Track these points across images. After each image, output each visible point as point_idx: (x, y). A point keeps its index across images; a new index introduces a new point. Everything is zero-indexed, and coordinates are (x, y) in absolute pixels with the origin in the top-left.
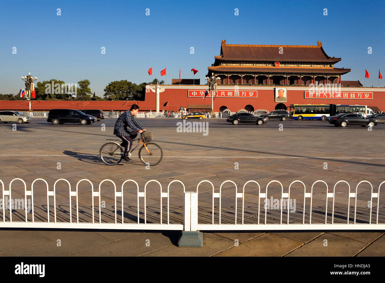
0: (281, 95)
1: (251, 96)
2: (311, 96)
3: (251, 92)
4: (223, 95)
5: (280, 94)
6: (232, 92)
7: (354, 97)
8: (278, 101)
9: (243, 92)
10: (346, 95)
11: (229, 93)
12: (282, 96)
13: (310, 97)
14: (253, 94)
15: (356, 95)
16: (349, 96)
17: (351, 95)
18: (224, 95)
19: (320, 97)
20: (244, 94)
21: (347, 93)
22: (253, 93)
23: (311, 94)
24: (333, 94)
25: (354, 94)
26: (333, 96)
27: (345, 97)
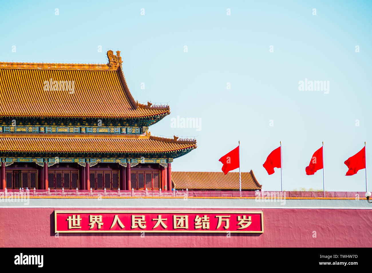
7: (208, 227)
10: (181, 221)
13: (72, 229)
16: (192, 225)
17: (198, 219)
19: (103, 228)
23: (74, 219)
24: (144, 219)
25: (206, 216)
26: (143, 224)
27: (179, 226)
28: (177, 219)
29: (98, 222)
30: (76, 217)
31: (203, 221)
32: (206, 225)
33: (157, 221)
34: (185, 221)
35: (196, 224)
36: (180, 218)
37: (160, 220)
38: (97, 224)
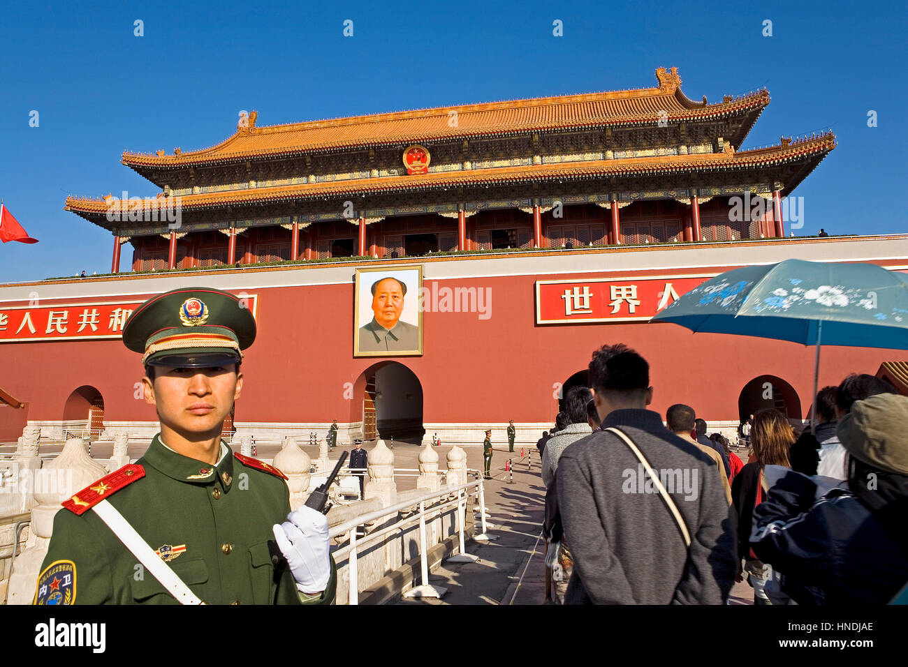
0: (386, 313)
2: (577, 306)
4: (88, 330)
5: (382, 304)
8: (369, 349)
11: (117, 315)
12: (392, 317)
13: (573, 316)
18: (94, 328)
19: (640, 311)
23: (577, 295)
29: (628, 298)
30: (582, 292)
38: (626, 304)
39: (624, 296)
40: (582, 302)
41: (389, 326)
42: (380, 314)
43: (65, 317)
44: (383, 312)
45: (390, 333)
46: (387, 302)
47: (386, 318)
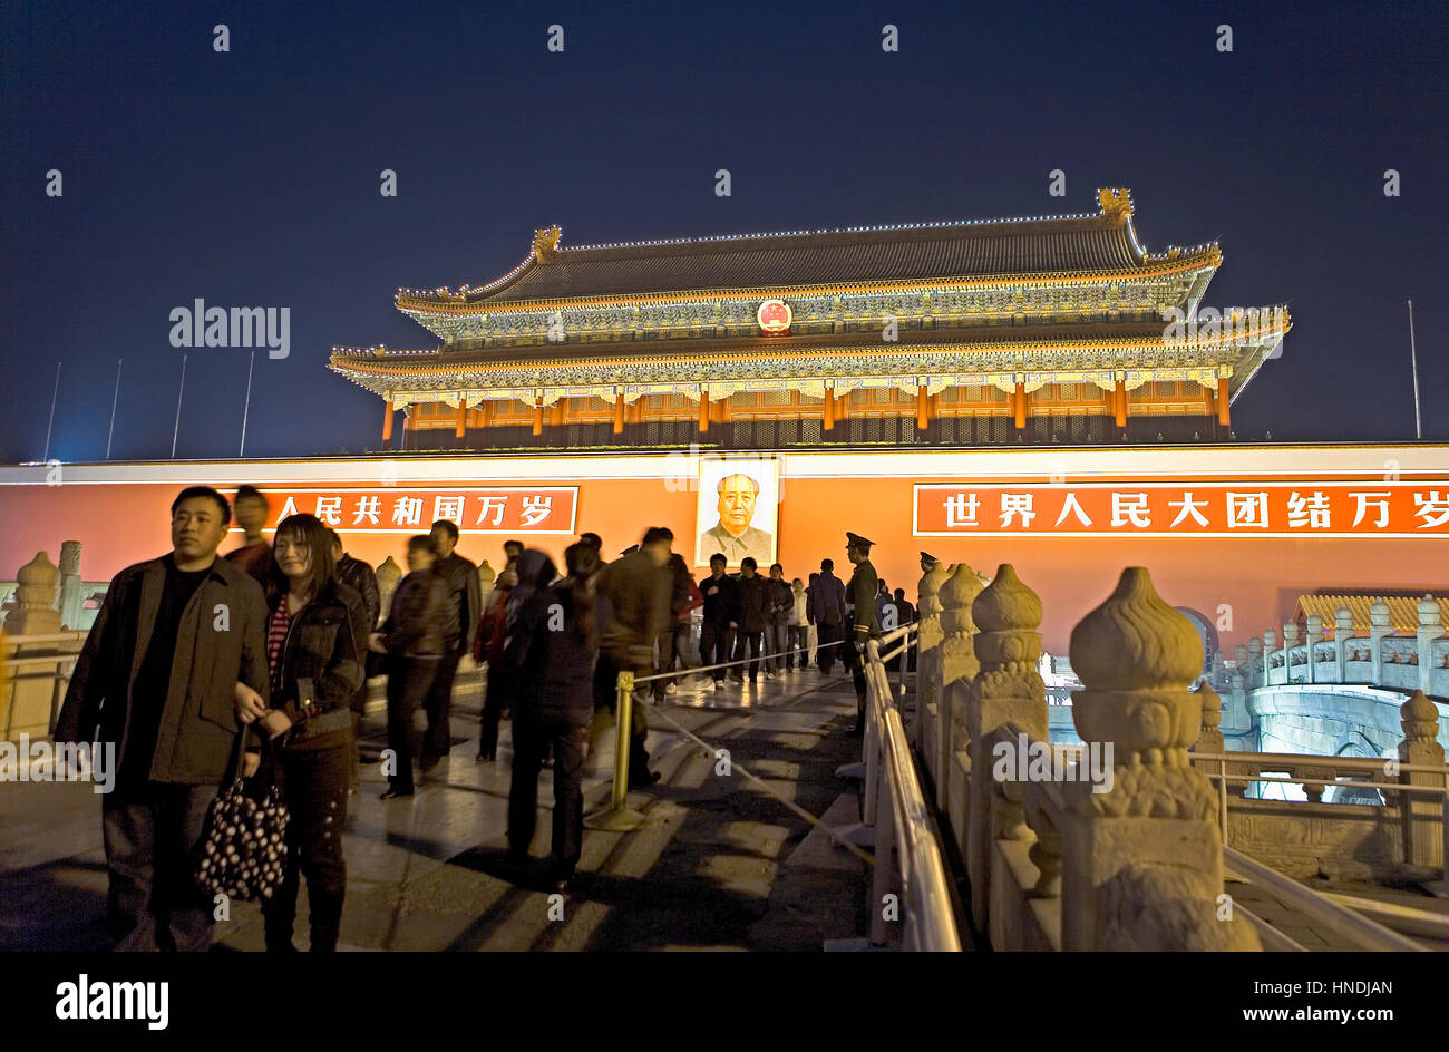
0: (734, 516)
1: (532, 521)
2: (961, 516)
3: (537, 498)
4: (366, 523)
5: (729, 505)
6: (420, 502)
7: (1326, 523)
9: (486, 500)
10: (1248, 507)
11: (402, 506)
12: (741, 522)
13: (955, 529)
14: (545, 513)
15: (1341, 506)
16: (1279, 519)
17: (1296, 504)
18: (375, 520)
19: (1034, 526)
20: (492, 514)
21: (1258, 490)
22: (548, 500)
23: (961, 504)
24: (1143, 503)
25: (1318, 495)
26: (1141, 517)
27: (1242, 520)
28: (1237, 504)
29: (1021, 510)
30: (966, 500)
31: (1310, 506)
32: (1320, 517)
33: (1182, 508)
34: (1257, 509)
35: (1291, 515)
36: (1244, 500)
37: (1188, 506)
38: (1017, 518)
39: (1017, 507)
40: (967, 511)
41: (737, 532)
42: (727, 517)
43: (338, 505)
44: (731, 515)
45: (738, 540)
46: (735, 503)
47: (734, 522)
